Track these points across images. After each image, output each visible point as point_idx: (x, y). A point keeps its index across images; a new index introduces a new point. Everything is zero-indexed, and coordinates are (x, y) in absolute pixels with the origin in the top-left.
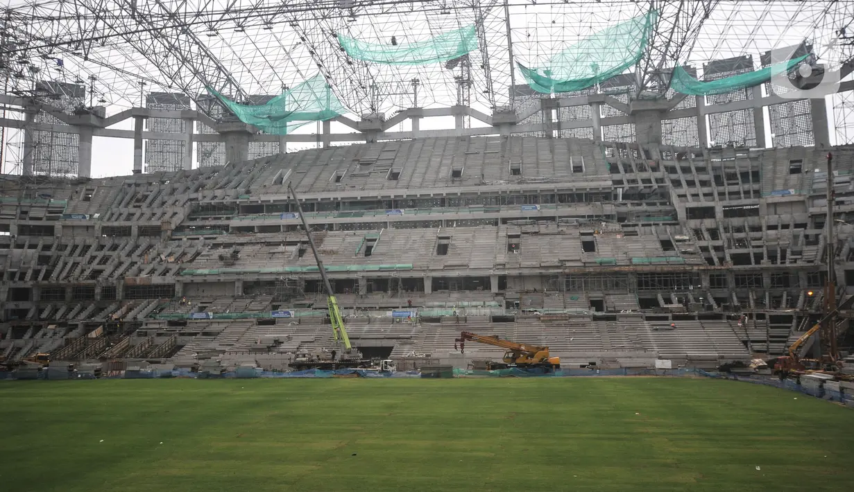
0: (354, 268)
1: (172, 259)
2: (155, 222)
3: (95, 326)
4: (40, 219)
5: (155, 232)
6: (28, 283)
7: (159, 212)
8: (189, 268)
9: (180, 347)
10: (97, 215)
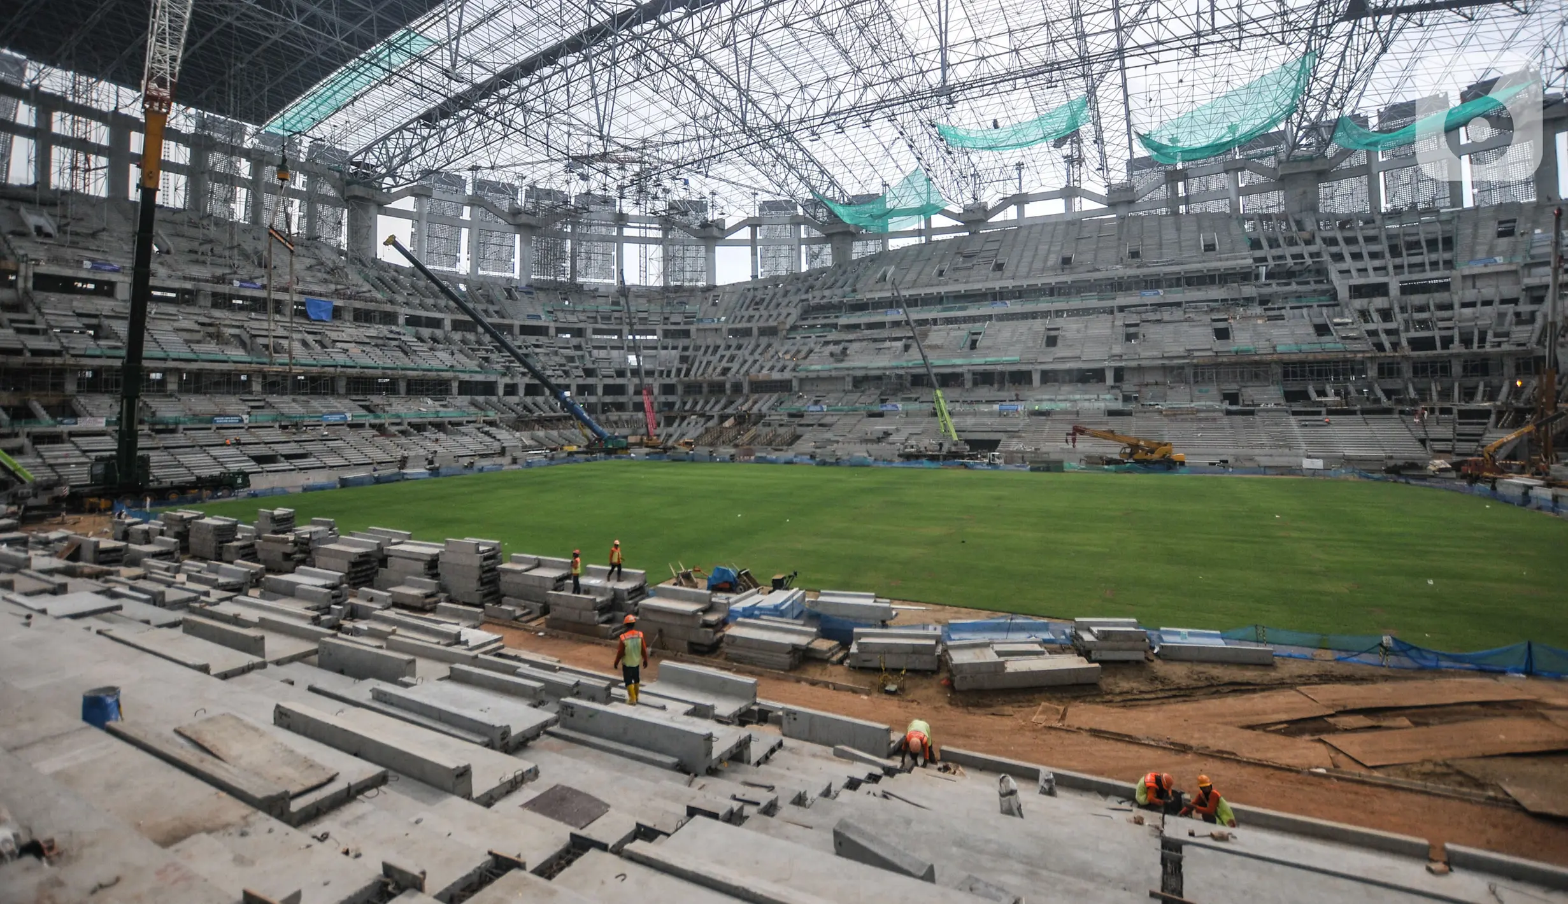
0: (958, 361)
1: (788, 357)
2: (772, 323)
3: (727, 417)
4: (679, 324)
5: (772, 332)
6: (673, 380)
7: (775, 314)
8: (804, 364)
9: (798, 437)
10: (723, 319)
